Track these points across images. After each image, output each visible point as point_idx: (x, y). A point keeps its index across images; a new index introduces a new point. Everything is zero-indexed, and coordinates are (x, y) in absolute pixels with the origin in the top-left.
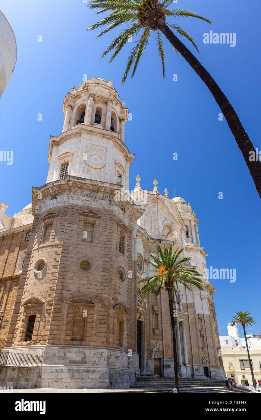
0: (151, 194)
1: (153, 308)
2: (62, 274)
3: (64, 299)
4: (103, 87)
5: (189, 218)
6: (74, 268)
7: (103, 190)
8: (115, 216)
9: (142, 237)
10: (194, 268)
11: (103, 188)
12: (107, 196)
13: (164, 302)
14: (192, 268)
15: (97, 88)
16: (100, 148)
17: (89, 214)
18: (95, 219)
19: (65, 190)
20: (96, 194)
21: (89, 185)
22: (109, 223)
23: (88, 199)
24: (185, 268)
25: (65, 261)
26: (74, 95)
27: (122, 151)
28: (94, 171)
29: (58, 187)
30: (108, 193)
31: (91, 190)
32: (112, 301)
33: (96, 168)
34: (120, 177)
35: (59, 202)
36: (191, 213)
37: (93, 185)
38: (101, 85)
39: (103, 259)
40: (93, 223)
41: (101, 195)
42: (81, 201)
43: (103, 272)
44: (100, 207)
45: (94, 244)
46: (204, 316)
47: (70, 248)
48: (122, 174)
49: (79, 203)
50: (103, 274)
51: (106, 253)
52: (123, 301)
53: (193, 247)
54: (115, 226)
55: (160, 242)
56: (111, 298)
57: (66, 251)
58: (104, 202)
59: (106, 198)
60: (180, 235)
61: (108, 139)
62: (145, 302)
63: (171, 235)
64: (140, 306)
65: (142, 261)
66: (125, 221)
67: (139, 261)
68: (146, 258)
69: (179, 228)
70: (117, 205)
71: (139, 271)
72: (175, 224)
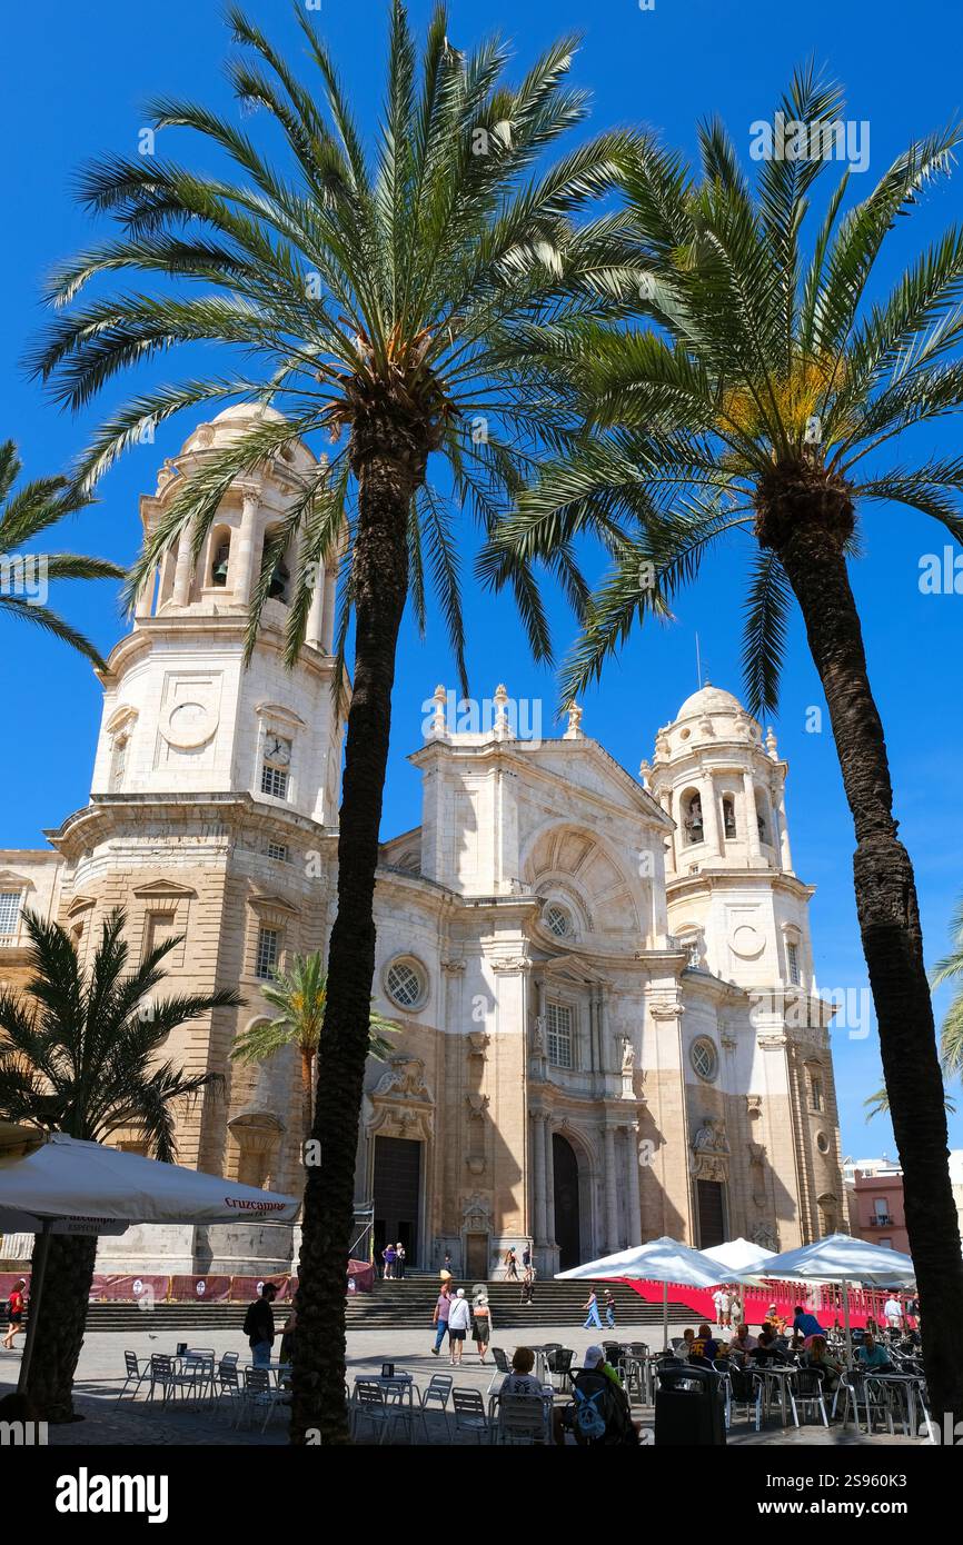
0: (476, 747)
1: (468, 1101)
7: (197, 815)
8: (241, 879)
12: (211, 827)
13: (503, 1081)
18: (176, 901)
20: (180, 829)
21: (157, 810)
22: (213, 908)
24: (648, 959)
30: (213, 818)
32: (224, 1107)
34: (288, 745)
35: (97, 867)
36: (740, 748)
38: (213, 454)
40: (172, 912)
41: (195, 829)
42: (139, 858)
44: (193, 865)
46: (765, 1099)
48: (290, 735)
49: (136, 862)
52: (268, 1102)
53: (740, 872)
54: (240, 907)
55: (494, 904)
56: (222, 1101)
59: (210, 834)
61: (229, 639)
62: (424, 1090)
63: (593, 858)
64: (397, 1102)
65: (423, 971)
66: (290, 885)
67: (415, 974)
68: (446, 960)
69: (639, 826)
70: (251, 846)
71: (403, 1006)
72: (610, 819)
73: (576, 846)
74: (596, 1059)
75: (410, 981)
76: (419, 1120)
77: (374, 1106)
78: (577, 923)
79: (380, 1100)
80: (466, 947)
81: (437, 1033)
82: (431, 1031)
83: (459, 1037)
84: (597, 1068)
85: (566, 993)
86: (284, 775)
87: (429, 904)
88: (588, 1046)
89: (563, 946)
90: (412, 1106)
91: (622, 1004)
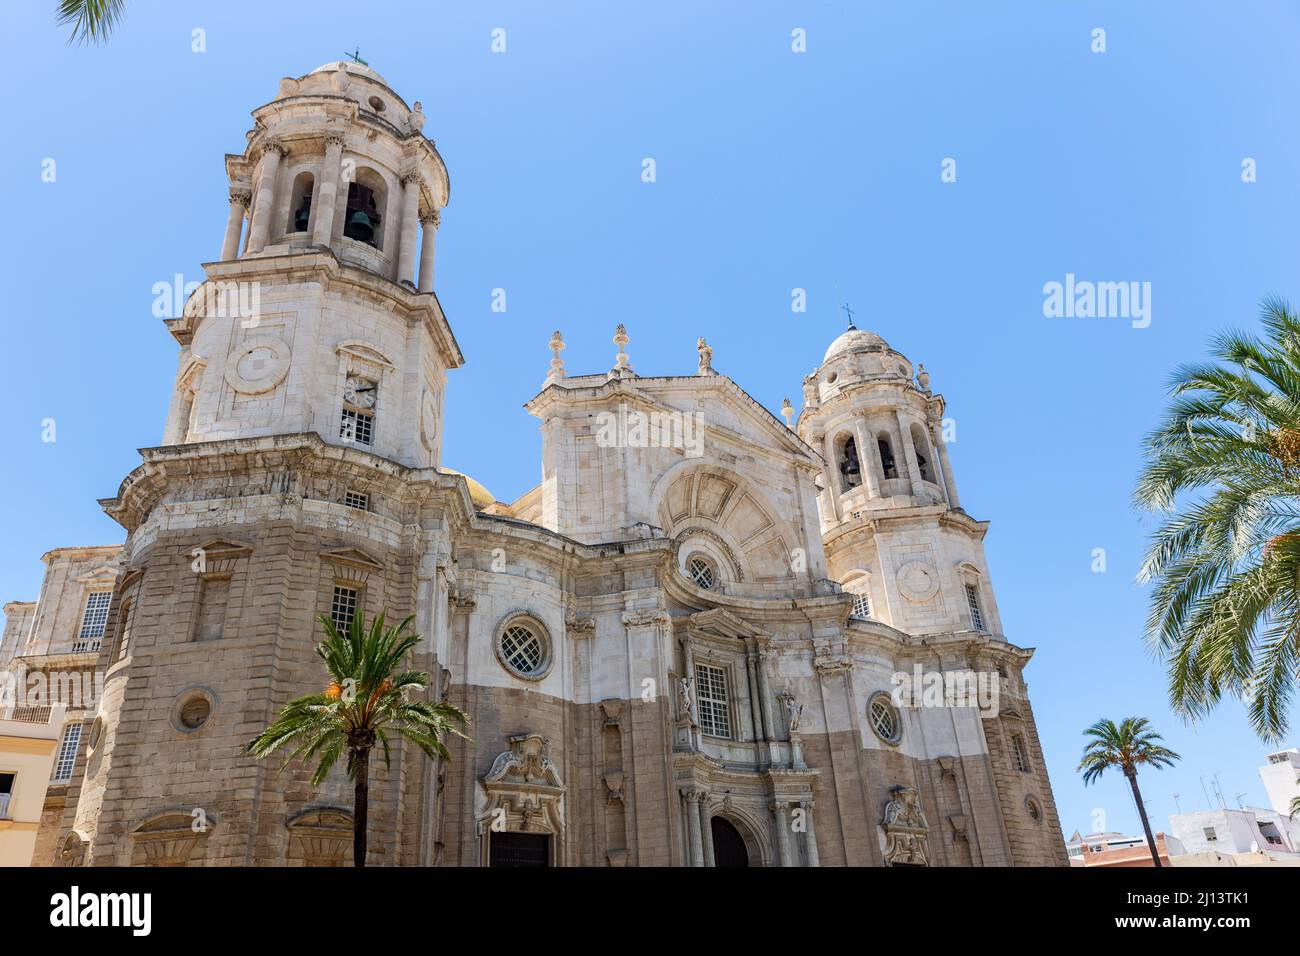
0: (595, 388)
1: (604, 782)
2: (123, 754)
3: (124, 824)
4: (303, 105)
5: (884, 403)
6: (159, 729)
7: (260, 463)
8: (311, 531)
9: (536, 552)
10: (843, 600)
11: (258, 457)
12: (276, 476)
13: (644, 755)
14: (835, 601)
15: (285, 113)
16: (278, 321)
17: (214, 552)
18: (233, 561)
19: (163, 491)
20: (242, 481)
21: (215, 461)
22: (276, 565)
23: (216, 503)
24: (807, 607)
25: (135, 713)
26: (244, 157)
27: (374, 299)
28: (253, 406)
29: (144, 485)
30: (278, 466)
31: (227, 471)
32: (284, 805)
33: (258, 393)
34: (373, 387)
35: (150, 533)
36: (890, 384)
37: (225, 456)
38: (293, 102)
39: (249, 684)
40: (228, 574)
41: (258, 479)
42: (194, 517)
43: (245, 722)
44: (254, 519)
45: (224, 643)
46: (961, 762)
47: (152, 671)
48: (376, 377)
49: (190, 522)
50: (244, 728)
51: (260, 661)
52: (341, 795)
53: (903, 512)
54: (310, 564)
55: (622, 551)
56: (281, 798)
57: (141, 683)
58: (266, 500)
59: (275, 484)
60: (792, 488)
61: (304, 279)
62: (549, 772)
63: (736, 501)
64: (516, 788)
65: (544, 632)
66: (372, 536)
67: (535, 636)
68: (572, 619)
69: (784, 465)
70: (324, 495)
71: (520, 673)
72: (751, 459)
73: (718, 489)
74: (759, 726)
75: (530, 646)
76: (545, 809)
77: (487, 795)
78: (725, 574)
79: (496, 787)
80: (595, 603)
81: (563, 703)
82: (556, 701)
83: (590, 706)
84: (760, 736)
85: (717, 652)
86: (368, 419)
87: (547, 556)
88: (747, 711)
89: (709, 599)
90: (535, 791)
91: (782, 660)
